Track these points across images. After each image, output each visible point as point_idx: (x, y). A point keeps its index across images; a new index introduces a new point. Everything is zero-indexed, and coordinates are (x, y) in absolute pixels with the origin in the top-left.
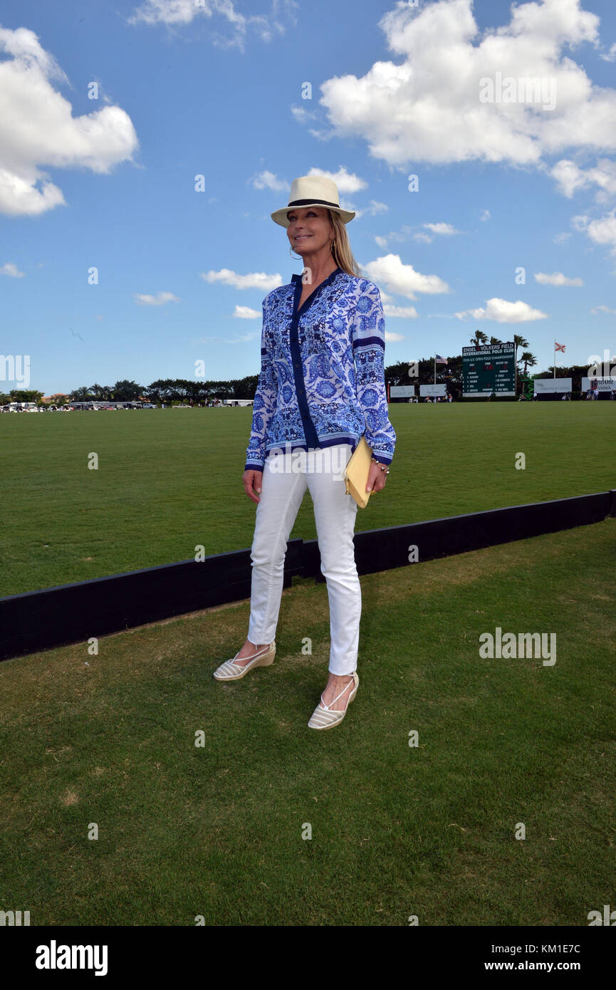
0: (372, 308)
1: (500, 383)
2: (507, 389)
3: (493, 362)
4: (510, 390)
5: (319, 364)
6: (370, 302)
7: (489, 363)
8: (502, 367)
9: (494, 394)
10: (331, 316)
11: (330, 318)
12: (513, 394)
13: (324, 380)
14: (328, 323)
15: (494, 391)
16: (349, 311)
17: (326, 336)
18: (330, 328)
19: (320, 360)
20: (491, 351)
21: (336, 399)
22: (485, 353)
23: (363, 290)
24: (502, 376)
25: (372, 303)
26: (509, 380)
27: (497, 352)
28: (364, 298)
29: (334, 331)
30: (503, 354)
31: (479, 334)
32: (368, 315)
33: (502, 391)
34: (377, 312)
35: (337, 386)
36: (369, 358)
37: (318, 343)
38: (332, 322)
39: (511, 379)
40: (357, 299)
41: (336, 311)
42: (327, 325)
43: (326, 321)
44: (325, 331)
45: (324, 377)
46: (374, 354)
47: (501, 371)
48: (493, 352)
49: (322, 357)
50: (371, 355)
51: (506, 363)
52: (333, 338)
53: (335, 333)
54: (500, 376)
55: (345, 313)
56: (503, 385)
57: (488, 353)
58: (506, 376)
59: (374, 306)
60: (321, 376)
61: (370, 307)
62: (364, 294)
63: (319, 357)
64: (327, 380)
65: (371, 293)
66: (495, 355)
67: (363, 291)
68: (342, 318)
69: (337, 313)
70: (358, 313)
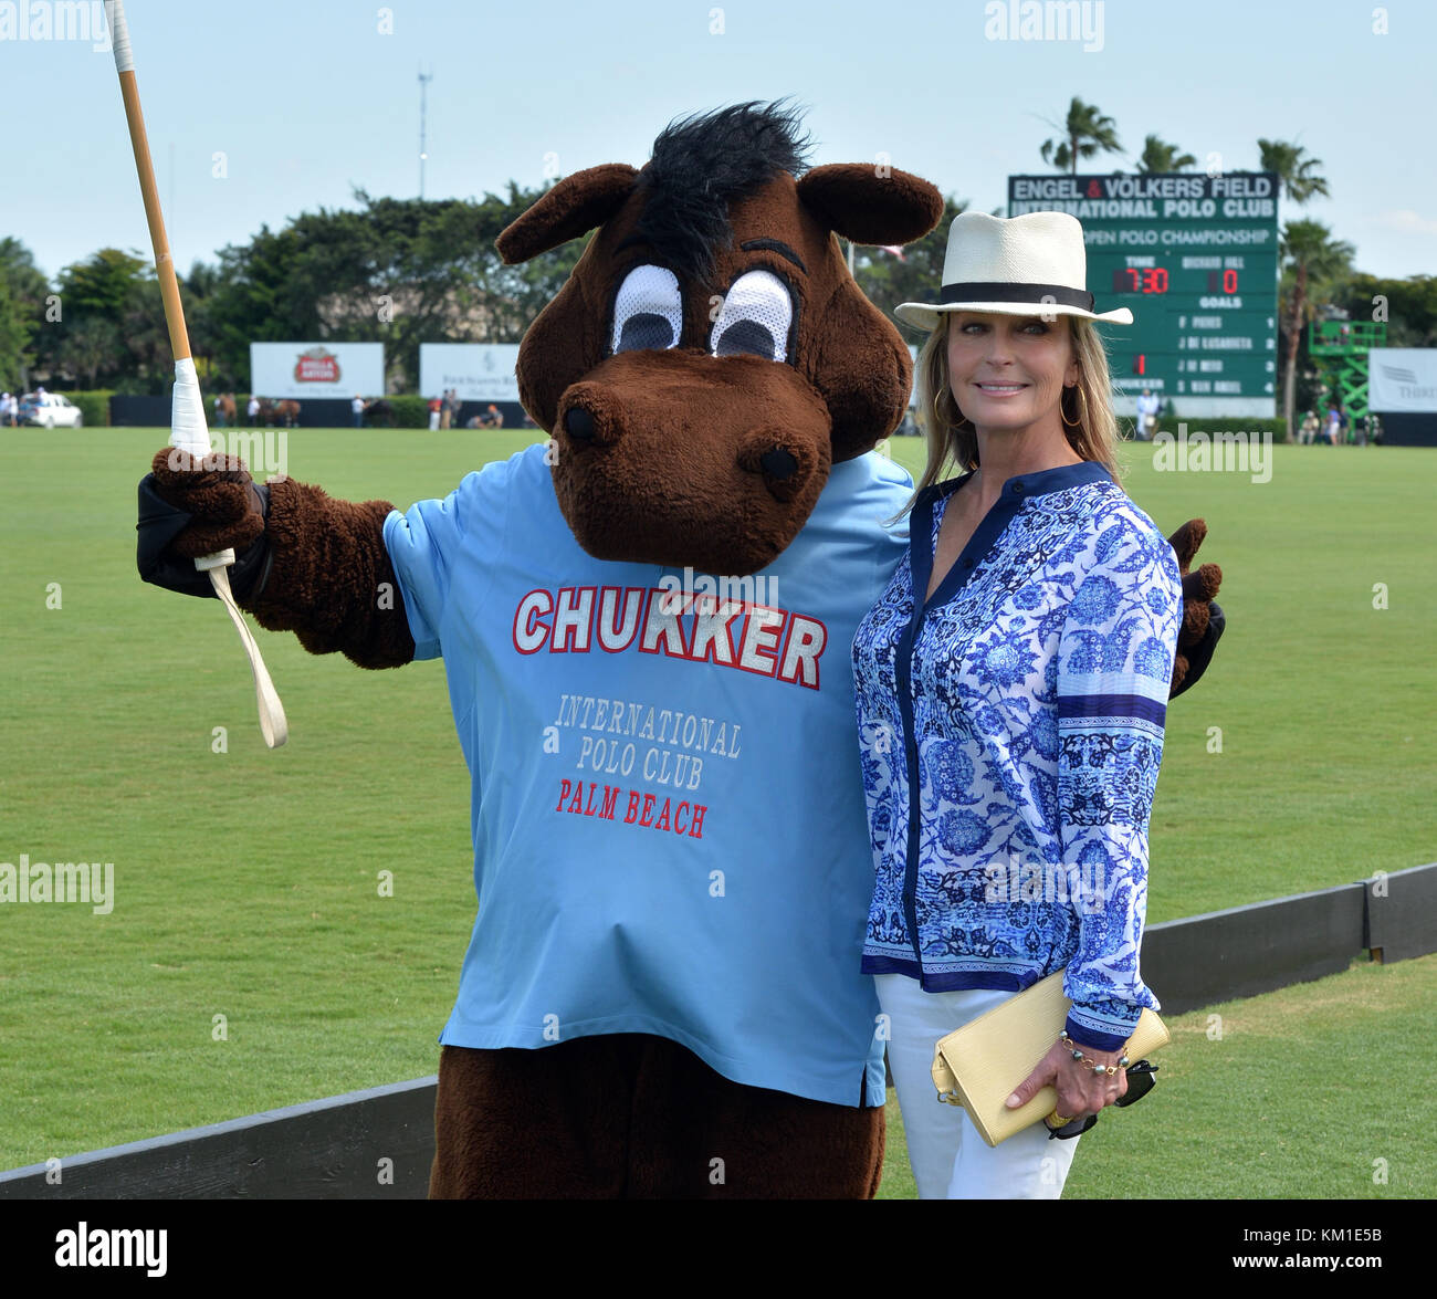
0: (1119, 611)
1: (1201, 354)
2: (1234, 387)
3: (1169, 256)
4: (1252, 390)
5: (944, 765)
6: (1114, 595)
7: (1147, 262)
8: (1214, 283)
9: (1170, 409)
10: (985, 638)
11: (979, 645)
12: (1265, 409)
13: (958, 807)
14: (971, 657)
15: (1169, 391)
16: (1044, 619)
17: (962, 694)
18: (972, 671)
19: (946, 756)
20: (1158, 203)
21: (988, 858)
22: (1126, 210)
23: (1102, 554)
24: (1214, 322)
25: (1121, 597)
26: (1247, 344)
27: (1187, 210)
28: (1096, 580)
29: (984, 680)
30: (1219, 221)
31: (1081, 119)
32: (1103, 629)
33: (1213, 394)
34: (1132, 622)
35: (993, 822)
36: (1093, 754)
37: (944, 709)
38: (985, 654)
39: (1259, 343)
40: (1077, 584)
41: (1004, 622)
42: (967, 664)
43: (968, 652)
44: (959, 681)
45: (957, 801)
46: (1106, 746)
47: (1205, 303)
48: (1169, 208)
49: (951, 748)
50: (1098, 748)
51: (1234, 263)
52: (983, 698)
53: (988, 686)
54: (1199, 322)
55: (1032, 624)
56: (1217, 366)
57: (1145, 211)
58: (1232, 323)
59: (1123, 605)
60: (950, 799)
61: (1111, 607)
62: (1100, 570)
63: (944, 747)
64: (965, 808)
65: (1117, 570)
66: (1177, 223)
67: (1099, 561)
68: (1017, 642)
69: (1006, 628)
70: (1072, 624)
